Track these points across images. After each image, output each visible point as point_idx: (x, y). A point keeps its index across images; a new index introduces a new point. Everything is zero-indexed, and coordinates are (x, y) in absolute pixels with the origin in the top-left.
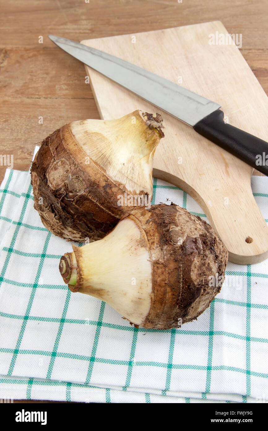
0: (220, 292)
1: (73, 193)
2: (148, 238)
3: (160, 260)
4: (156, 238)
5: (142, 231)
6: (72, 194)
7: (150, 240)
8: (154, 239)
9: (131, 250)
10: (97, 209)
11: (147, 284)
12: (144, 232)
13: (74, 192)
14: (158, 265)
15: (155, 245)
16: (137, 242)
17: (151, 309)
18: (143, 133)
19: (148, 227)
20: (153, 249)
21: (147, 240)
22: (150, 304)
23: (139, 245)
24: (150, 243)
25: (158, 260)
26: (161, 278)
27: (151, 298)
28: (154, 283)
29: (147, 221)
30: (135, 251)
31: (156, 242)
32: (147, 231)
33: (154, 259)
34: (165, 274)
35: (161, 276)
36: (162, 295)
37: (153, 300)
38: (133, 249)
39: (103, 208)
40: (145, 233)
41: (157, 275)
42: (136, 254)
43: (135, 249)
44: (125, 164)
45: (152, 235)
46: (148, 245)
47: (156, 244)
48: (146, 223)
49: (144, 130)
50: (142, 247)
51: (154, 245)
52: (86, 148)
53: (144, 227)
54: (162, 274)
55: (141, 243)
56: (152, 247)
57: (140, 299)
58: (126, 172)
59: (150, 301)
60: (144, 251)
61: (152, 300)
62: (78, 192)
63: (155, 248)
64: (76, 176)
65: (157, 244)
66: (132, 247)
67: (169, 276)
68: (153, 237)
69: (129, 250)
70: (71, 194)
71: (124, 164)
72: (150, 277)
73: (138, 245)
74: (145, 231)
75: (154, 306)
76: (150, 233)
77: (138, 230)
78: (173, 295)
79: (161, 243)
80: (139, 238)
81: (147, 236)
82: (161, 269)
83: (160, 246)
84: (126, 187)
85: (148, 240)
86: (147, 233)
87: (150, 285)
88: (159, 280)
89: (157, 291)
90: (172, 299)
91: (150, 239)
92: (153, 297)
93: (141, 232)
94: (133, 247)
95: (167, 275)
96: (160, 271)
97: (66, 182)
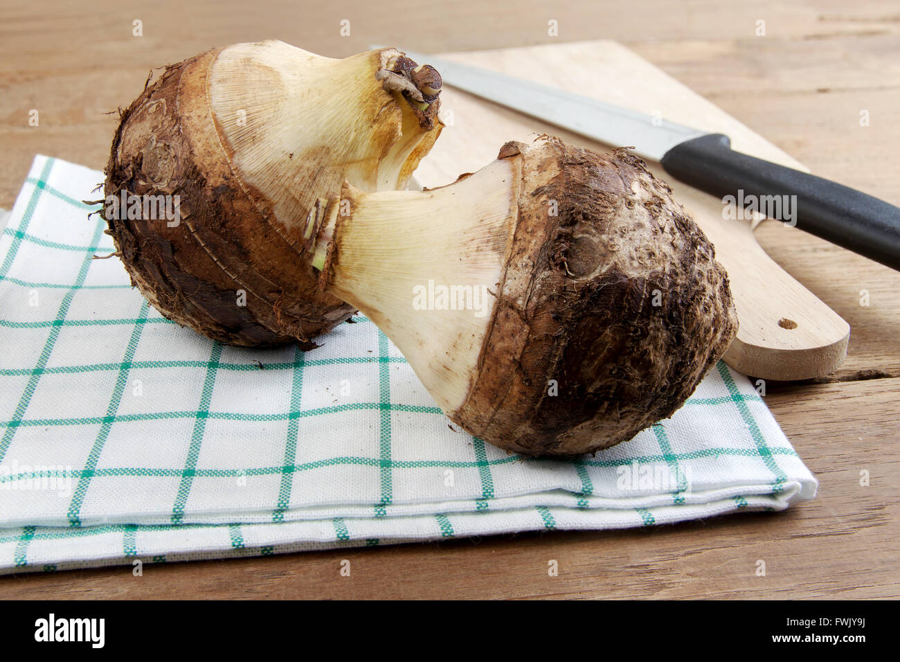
0: (670, 418)
1: (146, 182)
2: (517, 235)
3: (520, 302)
4: (535, 243)
5: (513, 211)
6: (145, 184)
7: (520, 240)
8: (530, 242)
9: (466, 247)
10: (186, 237)
11: (472, 344)
12: (515, 215)
13: (149, 180)
14: (510, 311)
15: (525, 259)
16: (490, 232)
17: (466, 401)
18: (370, 97)
19: (532, 206)
20: (517, 266)
21: (512, 237)
22: (466, 391)
23: (491, 244)
24: (516, 249)
25: (515, 299)
26: (507, 344)
27: (471, 380)
28: (487, 347)
29: (537, 190)
30: (475, 254)
31: (530, 252)
32: (524, 214)
33: (506, 292)
34: (517, 337)
35: (506, 339)
36: (495, 383)
37: (474, 386)
38: (474, 245)
39: (201, 241)
40: (516, 219)
41: (498, 334)
42: (475, 262)
43: (478, 247)
44: (294, 158)
45: (530, 230)
46: (509, 251)
47: (527, 256)
48: (533, 195)
49: (373, 93)
50: (494, 249)
51: (522, 257)
52: (220, 89)
53: (525, 201)
54: (512, 335)
55: (496, 240)
56: (516, 262)
57: (448, 369)
58: (289, 174)
59: (467, 383)
60: (494, 262)
61: (471, 385)
62: (155, 182)
63: (520, 266)
64: (165, 145)
65: (529, 258)
66: (472, 240)
67: (525, 347)
68: (528, 237)
69: (465, 244)
70: (142, 183)
71: (291, 155)
72: (483, 331)
73: (488, 241)
74: (520, 213)
75: (475, 398)
76: (529, 223)
77: (508, 203)
78: (524, 393)
79: (540, 261)
80: (498, 225)
81: (517, 228)
82: (515, 322)
83: (533, 266)
84: (275, 212)
85: (515, 240)
86: (521, 219)
87: (477, 350)
88: (499, 346)
89: (488, 369)
90: (517, 402)
91: (519, 238)
92: (475, 379)
93: (510, 210)
94: (476, 242)
95: (521, 344)
96: (509, 326)
97: (142, 151)
